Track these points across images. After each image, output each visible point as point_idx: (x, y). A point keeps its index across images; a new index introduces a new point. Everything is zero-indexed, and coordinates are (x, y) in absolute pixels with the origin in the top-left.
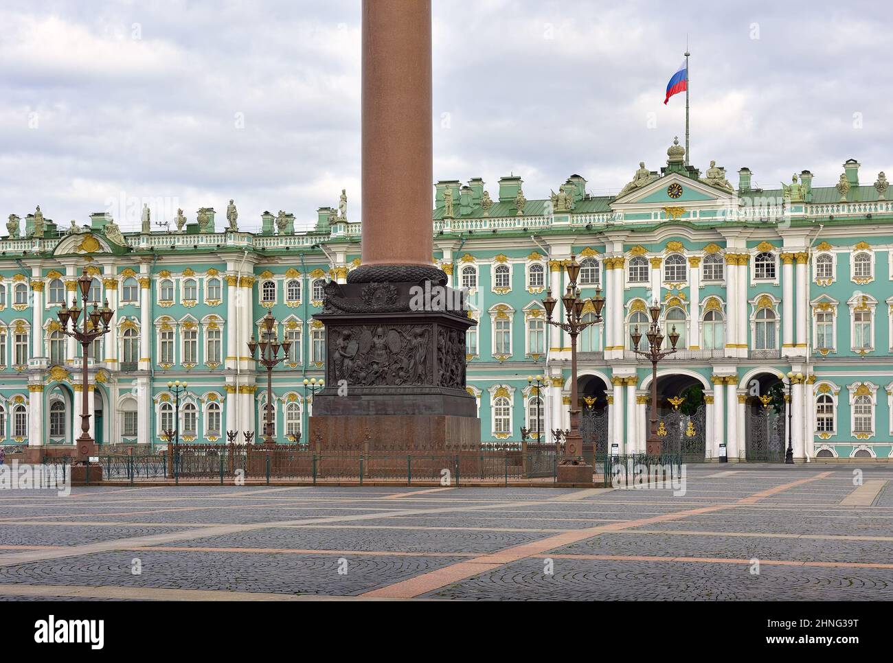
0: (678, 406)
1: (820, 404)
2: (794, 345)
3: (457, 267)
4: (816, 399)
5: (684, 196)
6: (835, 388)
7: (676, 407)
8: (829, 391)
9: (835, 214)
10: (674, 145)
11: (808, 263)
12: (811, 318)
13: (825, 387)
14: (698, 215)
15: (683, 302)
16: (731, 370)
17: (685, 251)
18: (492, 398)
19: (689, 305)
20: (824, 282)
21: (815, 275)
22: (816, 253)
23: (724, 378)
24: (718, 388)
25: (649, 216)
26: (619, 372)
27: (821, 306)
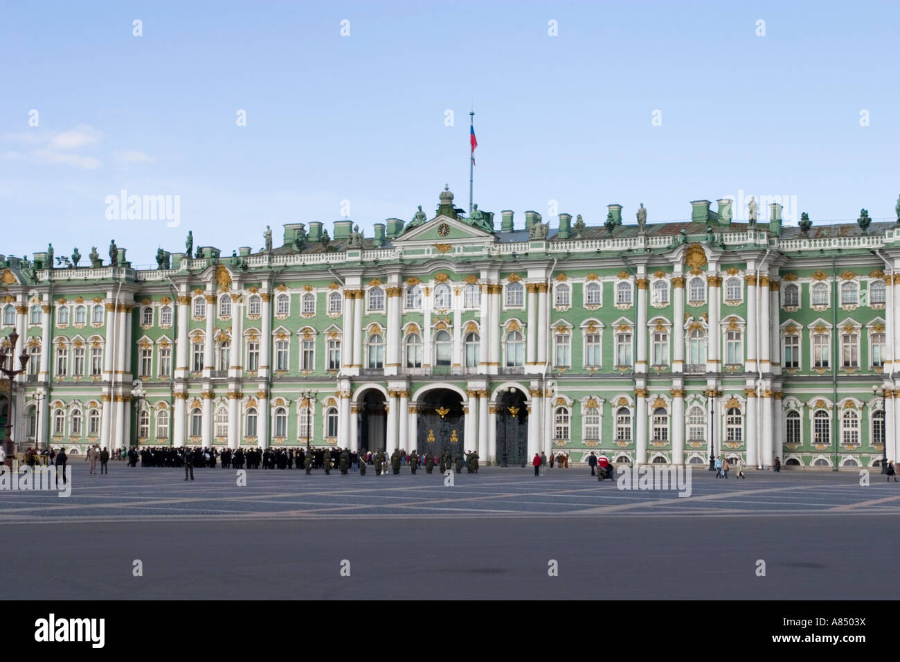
0: (445, 416)
1: (559, 415)
2: (535, 363)
3: (273, 296)
4: (554, 410)
5: (451, 234)
6: (569, 402)
7: (443, 417)
8: (565, 404)
9: (572, 250)
10: (445, 191)
11: (548, 291)
12: (551, 340)
13: (561, 400)
14: (462, 250)
15: (448, 326)
16: (482, 385)
17: (450, 281)
18: (298, 407)
19: (453, 328)
20: (562, 308)
21: (554, 303)
22: (556, 283)
23: (476, 392)
24: (472, 400)
25: (422, 252)
26: (393, 385)
27: (558, 329)
